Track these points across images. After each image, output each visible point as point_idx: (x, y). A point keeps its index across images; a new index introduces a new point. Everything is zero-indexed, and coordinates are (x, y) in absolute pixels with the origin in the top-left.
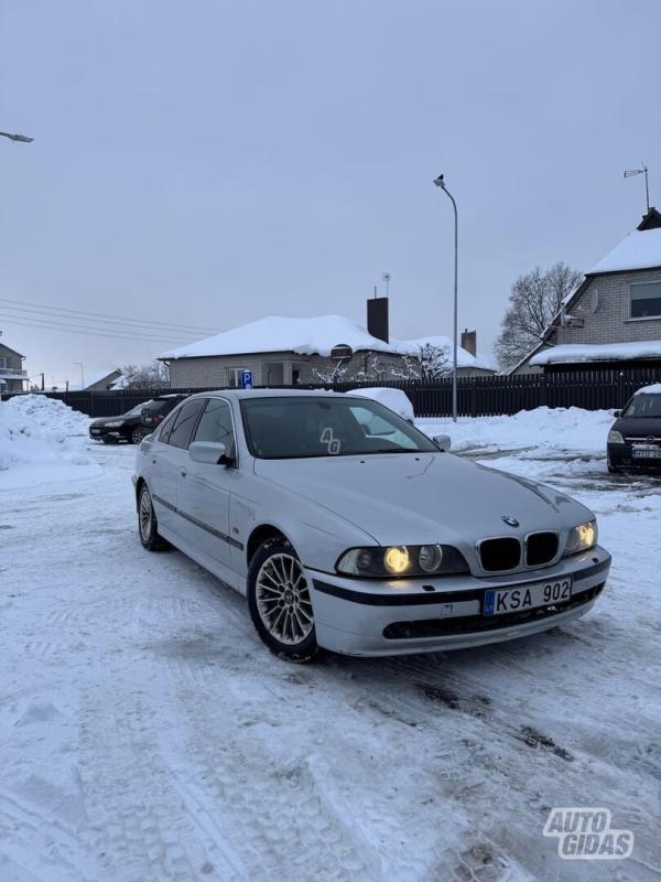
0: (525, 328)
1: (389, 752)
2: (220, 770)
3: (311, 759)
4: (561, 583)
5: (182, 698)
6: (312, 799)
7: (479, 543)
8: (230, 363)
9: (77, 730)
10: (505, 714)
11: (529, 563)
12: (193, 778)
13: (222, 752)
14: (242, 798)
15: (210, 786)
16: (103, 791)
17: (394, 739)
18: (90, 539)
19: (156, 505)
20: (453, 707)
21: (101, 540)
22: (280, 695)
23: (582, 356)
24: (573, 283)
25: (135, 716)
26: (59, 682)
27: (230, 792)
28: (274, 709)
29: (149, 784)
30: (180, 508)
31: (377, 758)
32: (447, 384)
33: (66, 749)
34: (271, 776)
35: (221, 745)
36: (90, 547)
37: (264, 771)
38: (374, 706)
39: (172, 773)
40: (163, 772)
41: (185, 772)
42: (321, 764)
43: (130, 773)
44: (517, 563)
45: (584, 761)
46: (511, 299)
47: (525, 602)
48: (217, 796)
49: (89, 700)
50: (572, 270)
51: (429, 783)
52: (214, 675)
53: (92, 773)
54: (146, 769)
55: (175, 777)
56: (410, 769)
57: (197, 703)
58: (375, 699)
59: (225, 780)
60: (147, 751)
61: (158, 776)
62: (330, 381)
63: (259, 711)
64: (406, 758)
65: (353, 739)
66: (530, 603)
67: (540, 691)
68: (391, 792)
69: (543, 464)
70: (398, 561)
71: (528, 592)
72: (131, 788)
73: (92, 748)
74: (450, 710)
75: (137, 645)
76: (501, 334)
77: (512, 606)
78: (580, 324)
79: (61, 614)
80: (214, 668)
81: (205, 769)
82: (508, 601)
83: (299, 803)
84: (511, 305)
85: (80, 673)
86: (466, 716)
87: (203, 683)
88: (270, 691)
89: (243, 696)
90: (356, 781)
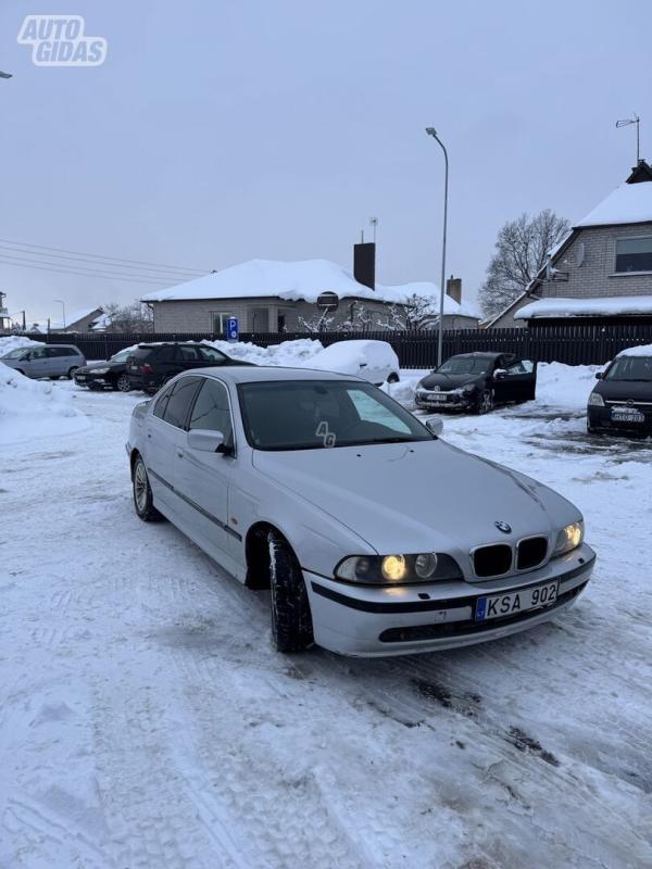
0: (510, 275)
1: (388, 756)
2: (230, 777)
3: (317, 770)
4: (548, 586)
5: (188, 694)
6: (319, 810)
7: (473, 550)
8: (214, 308)
9: (90, 732)
10: (496, 714)
11: (519, 568)
12: (205, 786)
13: (231, 757)
14: (253, 809)
15: (222, 794)
16: (120, 800)
17: (393, 741)
18: (84, 507)
19: (152, 479)
20: (446, 705)
21: (96, 506)
22: (283, 692)
23: (566, 311)
24: (558, 231)
25: (146, 715)
26: (68, 675)
27: (241, 802)
28: (279, 708)
29: (163, 792)
30: (176, 487)
31: (377, 763)
32: (433, 336)
33: (82, 753)
34: (279, 784)
35: (229, 750)
36: (86, 516)
37: (272, 778)
38: (371, 704)
39: (186, 779)
40: (176, 778)
41: (196, 778)
42: (328, 776)
43: (145, 780)
44: (508, 568)
45: (570, 765)
46: (497, 245)
47: (514, 606)
48: (230, 806)
49: (100, 696)
50: (558, 217)
51: (427, 791)
52: (218, 668)
53: (108, 779)
54: (160, 776)
55: (188, 784)
56: (408, 775)
57: (203, 701)
58: (372, 696)
59: (236, 788)
60: (159, 754)
61: (172, 782)
62: (316, 331)
63: (263, 710)
64: (405, 762)
65: (353, 742)
66: (518, 607)
67: (526, 688)
68: (392, 801)
69: (524, 422)
70: (394, 569)
71: (517, 598)
72: (147, 796)
73: (106, 751)
74: (443, 709)
75: (141, 632)
76: (486, 280)
77: (502, 611)
78: (565, 278)
79: (64, 596)
80: (217, 659)
81: (216, 776)
82: (499, 606)
83: (306, 814)
84: (496, 252)
85: (88, 665)
86: (459, 716)
87: (208, 678)
88: (273, 688)
89: (248, 693)
90: (359, 790)
